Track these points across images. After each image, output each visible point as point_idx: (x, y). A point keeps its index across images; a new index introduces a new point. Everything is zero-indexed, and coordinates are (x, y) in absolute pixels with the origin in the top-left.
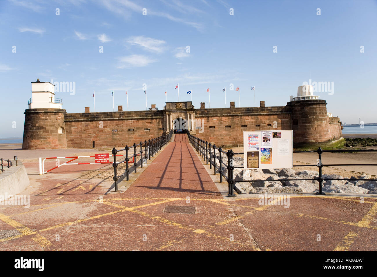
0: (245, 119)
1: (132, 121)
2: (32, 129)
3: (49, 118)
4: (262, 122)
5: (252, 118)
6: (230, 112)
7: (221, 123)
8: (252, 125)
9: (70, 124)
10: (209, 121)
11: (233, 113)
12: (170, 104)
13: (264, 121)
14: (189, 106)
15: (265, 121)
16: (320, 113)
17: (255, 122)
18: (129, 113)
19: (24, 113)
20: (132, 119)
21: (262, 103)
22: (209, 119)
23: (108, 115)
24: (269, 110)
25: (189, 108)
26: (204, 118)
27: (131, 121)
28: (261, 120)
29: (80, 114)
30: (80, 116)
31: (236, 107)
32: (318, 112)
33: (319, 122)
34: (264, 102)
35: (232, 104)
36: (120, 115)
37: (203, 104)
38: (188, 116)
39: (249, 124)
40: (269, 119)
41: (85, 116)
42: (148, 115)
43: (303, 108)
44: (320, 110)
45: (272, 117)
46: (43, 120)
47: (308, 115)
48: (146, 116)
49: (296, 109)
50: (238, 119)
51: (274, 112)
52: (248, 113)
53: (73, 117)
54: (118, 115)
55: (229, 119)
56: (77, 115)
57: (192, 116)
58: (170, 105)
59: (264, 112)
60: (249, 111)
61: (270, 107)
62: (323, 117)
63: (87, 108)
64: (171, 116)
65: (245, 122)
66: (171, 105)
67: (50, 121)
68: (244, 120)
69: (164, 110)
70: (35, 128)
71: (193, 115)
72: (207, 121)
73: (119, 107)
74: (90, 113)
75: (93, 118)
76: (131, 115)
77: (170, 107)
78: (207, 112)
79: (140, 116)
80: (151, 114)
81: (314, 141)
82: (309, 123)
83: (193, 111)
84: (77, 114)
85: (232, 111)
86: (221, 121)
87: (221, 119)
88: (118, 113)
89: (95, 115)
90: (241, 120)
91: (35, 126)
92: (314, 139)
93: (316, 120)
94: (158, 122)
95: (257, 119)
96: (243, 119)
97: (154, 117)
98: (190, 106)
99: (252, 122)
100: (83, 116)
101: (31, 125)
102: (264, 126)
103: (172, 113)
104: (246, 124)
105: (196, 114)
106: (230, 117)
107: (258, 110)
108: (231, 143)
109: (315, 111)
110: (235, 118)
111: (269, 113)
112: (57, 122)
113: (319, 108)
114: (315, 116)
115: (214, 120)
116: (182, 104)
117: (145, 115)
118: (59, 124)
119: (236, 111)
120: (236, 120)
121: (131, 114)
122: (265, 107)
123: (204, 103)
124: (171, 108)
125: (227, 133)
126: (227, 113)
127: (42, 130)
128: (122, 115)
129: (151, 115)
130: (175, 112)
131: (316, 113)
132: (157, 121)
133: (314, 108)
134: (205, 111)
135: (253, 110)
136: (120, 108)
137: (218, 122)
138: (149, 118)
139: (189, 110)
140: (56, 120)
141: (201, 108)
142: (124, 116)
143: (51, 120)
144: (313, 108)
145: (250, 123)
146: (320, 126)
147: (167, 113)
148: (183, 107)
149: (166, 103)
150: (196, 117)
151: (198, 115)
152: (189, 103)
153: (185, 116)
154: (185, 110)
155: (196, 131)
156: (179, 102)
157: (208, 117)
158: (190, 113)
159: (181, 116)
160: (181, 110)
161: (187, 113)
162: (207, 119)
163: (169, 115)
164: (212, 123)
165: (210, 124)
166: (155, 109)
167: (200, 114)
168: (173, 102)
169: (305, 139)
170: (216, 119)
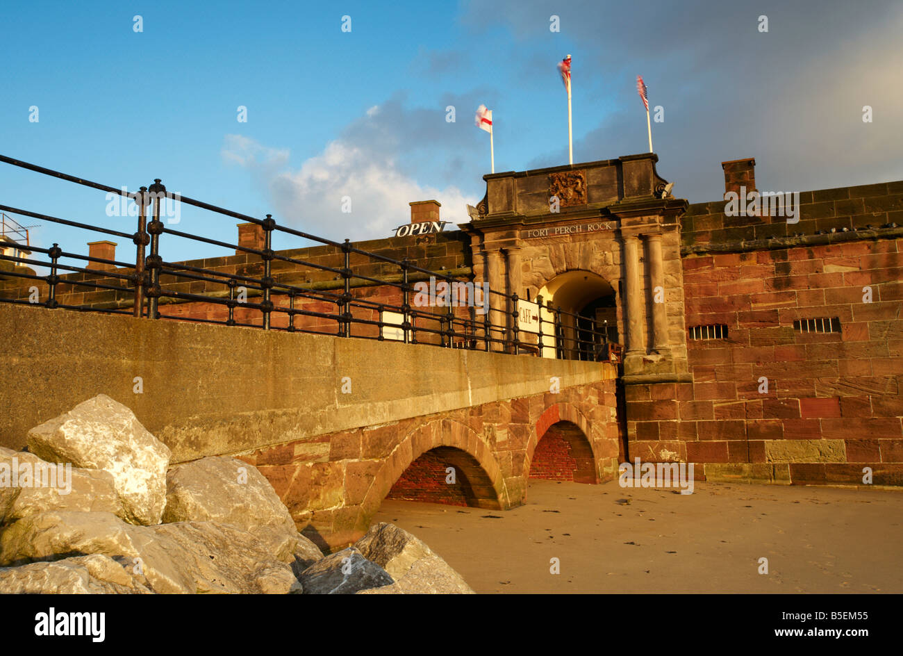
10: (789, 283)
12: (512, 181)
14: (635, 183)
22: (786, 268)
25: (633, 199)
26: (752, 260)
36: (240, 272)
38: (635, 250)
41: (81, 287)
48: (376, 271)
57: (659, 248)
58: (509, 192)
64: (517, 257)
71: (669, 244)
72: (777, 284)
75: (111, 296)
77: (509, 203)
80: (401, 254)
83: (668, 217)
88: (234, 261)
98: (644, 186)
103: (525, 237)
115: (830, 269)
116: (593, 176)
117: (366, 263)
121: (293, 264)
124: (520, 209)
128: (250, 270)
130: (543, 233)
136: (248, 236)
137: (864, 282)
138: (387, 279)
139: (635, 211)
147: (490, 238)
148: (595, 194)
149: (487, 178)
150: (690, 260)
151: (705, 244)
152: (633, 163)
153: (613, 256)
154: (607, 214)
155: (691, 354)
156: (567, 168)
157: (784, 257)
158: (644, 228)
159: (586, 259)
160: (589, 214)
161: (624, 228)
162: (771, 265)
163: (505, 255)
164: (817, 296)
165: (799, 303)
166: (428, 228)
167: (716, 237)
168: (533, 173)
170: (851, 265)
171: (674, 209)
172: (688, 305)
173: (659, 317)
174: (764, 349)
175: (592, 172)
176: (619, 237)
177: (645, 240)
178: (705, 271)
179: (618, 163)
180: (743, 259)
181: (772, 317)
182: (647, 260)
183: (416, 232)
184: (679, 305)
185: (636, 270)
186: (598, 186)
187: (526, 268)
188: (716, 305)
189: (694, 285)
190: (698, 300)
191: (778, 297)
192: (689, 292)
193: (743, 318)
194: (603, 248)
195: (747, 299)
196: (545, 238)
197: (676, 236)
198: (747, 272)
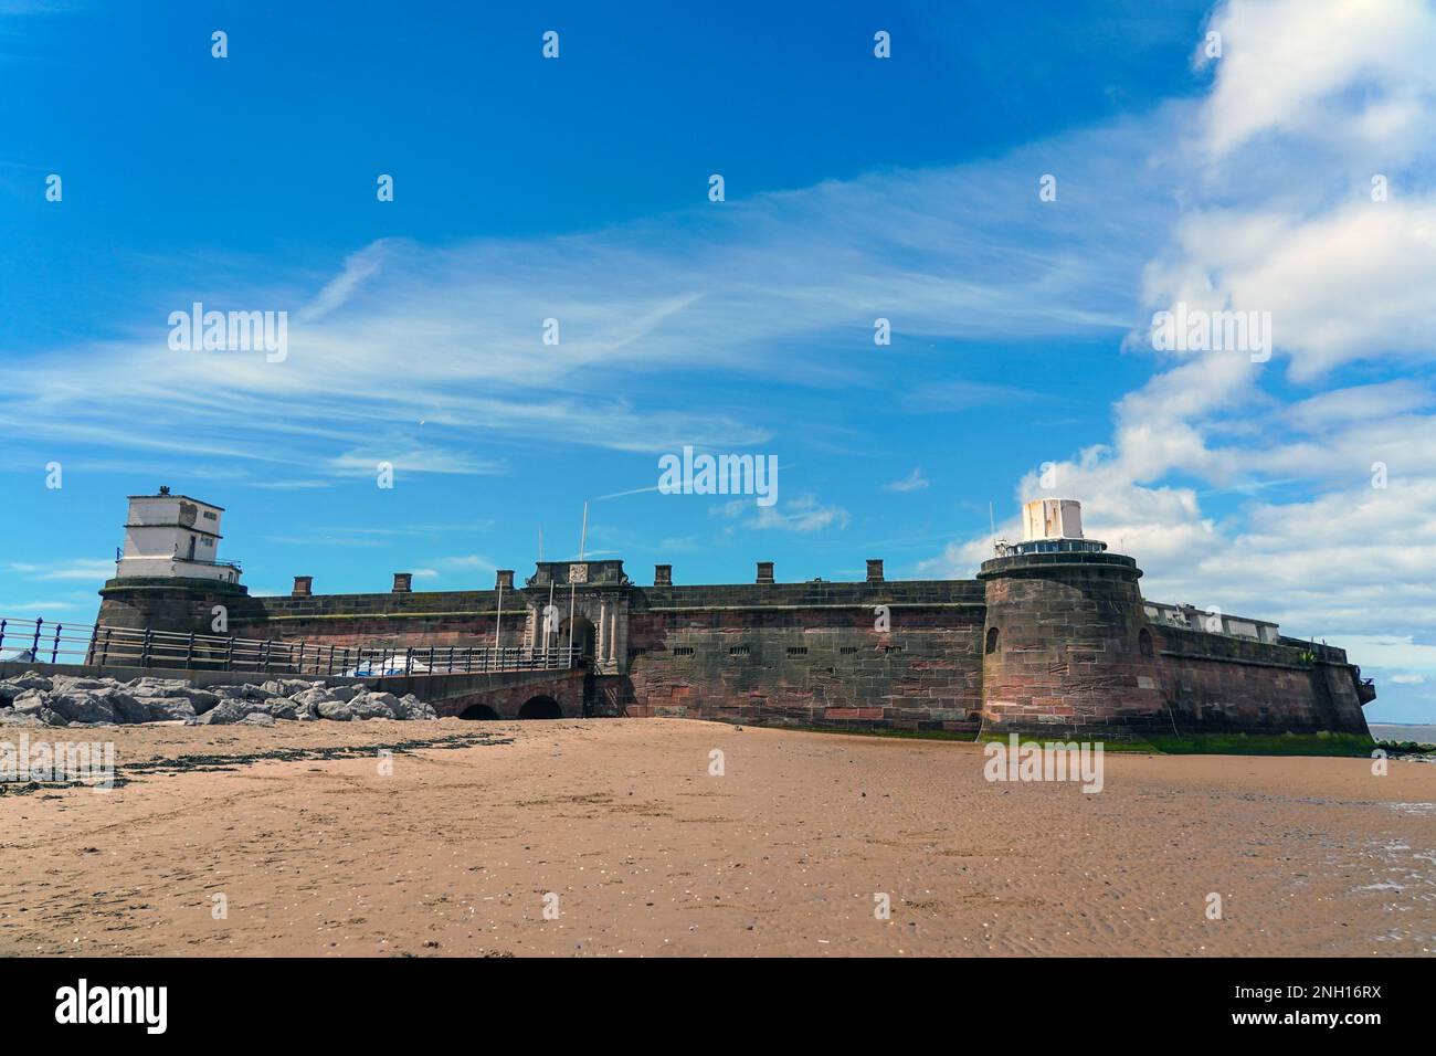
4: (866, 637)
5: (830, 624)
6: (751, 598)
7: (717, 639)
8: (827, 647)
10: (675, 630)
11: (762, 600)
12: (550, 567)
13: (872, 635)
14: (610, 575)
15: (876, 634)
17: (839, 637)
19: (101, 593)
21: (875, 567)
22: (674, 622)
23: (357, 604)
24: (897, 591)
26: (661, 617)
28: (862, 629)
29: (278, 599)
30: (275, 605)
31: (775, 582)
34: (878, 563)
35: (765, 568)
36: (395, 604)
37: (663, 571)
38: (604, 609)
39: (816, 642)
40: (893, 629)
41: (288, 606)
43: (1021, 589)
45: (905, 619)
47: (1038, 614)
48: (475, 609)
49: (995, 590)
51: (916, 600)
52: (814, 602)
54: (390, 606)
55: (745, 623)
56: (265, 604)
57: (616, 609)
58: (548, 573)
59: (876, 598)
60: (817, 597)
61: (898, 583)
63: (304, 582)
65: (802, 637)
66: (552, 572)
68: (800, 629)
69: (528, 590)
71: (621, 607)
72: (670, 631)
74: (308, 598)
77: (549, 579)
78: (674, 598)
81: (1061, 719)
83: (624, 594)
86: (718, 628)
87: (718, 622)
90: (788, 630)
92: (1058, 711)
95: (849, 626)
96: (797, 625)
99: (830, 636)
100: (281, 605)
102: (873, 654)
103: (554, 598)
104: (807, 643)
105: (634, 604)
106: (750, 618)
107: (852, 593)
110: (768, 621)
111: (896, 604)
115: (692, 624)
117: (470, 604)
119: (770, 598)
121: (431, 601)
122: (882, 584)
123: (668, 568)
124: (552, 582)
125: (735, 673)
126: (739, 601)
128: (402, 604)
130: (565, 596)
134: (665, 594)
135: (832, 593)
136: (402, 582)
137: (706, 633)
139: (608, 589)
141: (656, 583)
142: (413, 607)
145: (820, 639)
147: (534, 597)
148: (591, 578)
149: (538, 564)
150: (633, 617)
151: (641, 608)
152: (613, 564)
154: (594, 590)
155: (628, 663)
158: (611, 598)
159: (583, 611)
161: (602, 597)
162: (669, 621)
164: (686, 637)
165: (678, 640)
167: (646, 605)
169: (1026, 711)
170: (702, 622)
171: (628, 591)
172: (629, 638)
173: (615, 644)
174: (659, 662)
178: (639, 621)
180: (657, 616)
181: (665, 646)
182: (612, 614)
183: (499, 589)
184: (624, 638)
185: (606, 619)
186: (593, 574)
189: (634, 628)
191: (670, 637)
192: (630, 631)
193: (653, 646)
194: (593, 606)
195: (656, 637)
196: (563, 599)
197: (625, 604)
198: (658, 623)
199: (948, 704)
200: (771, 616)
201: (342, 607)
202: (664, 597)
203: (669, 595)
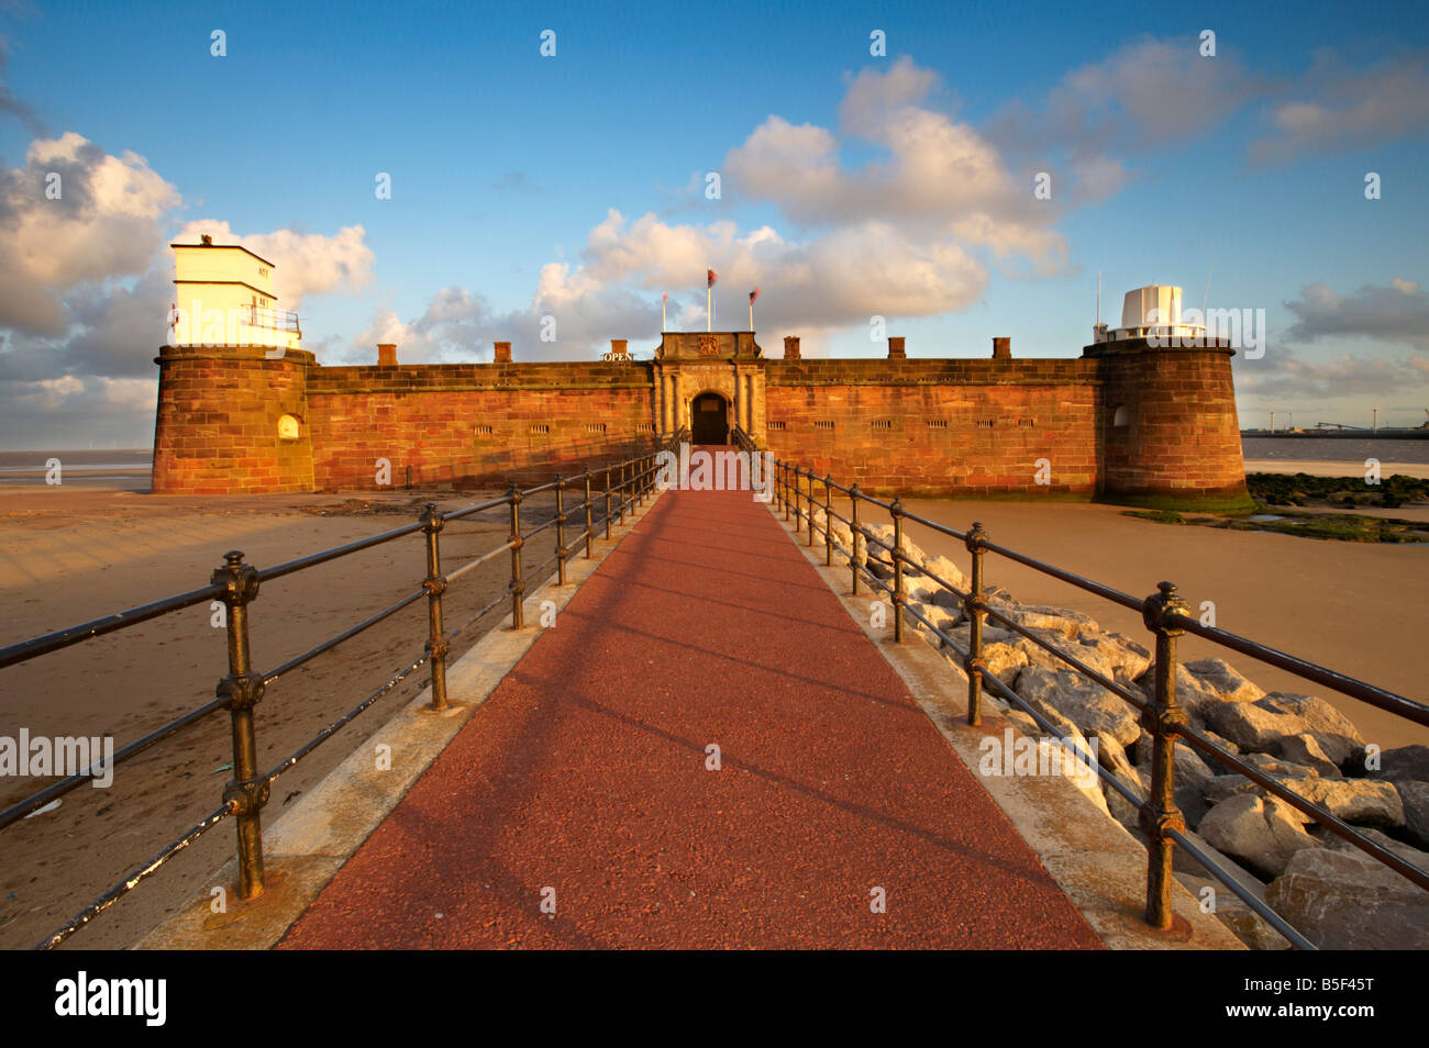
0: (941, 399)
1: (545, 396)
2: (180, 419)
3: (240, 381)
4: (1001, 411)
5: (965, 398)
6: (889, 372)
7: (857, 412)
8: (965, 420)
9: (325, 406)
10: (814, 404)
11: (901, 375)
12: (678, 338)
13: (1006, 408)
14: (745, 347)
15: (1010, 408)
16: (1213, 385)
17: (977, 410)
18: (530, 368)
19: (157, 361)
20: (541, 391)
21: (1001, 345)
22: (812, 396)
23: (458, 374)
24: (1028, 369)
25: (744, 355)
26: (797, 391)
27: (539, 395)
28: (996, 404)
29: (361, 369)
30: (362, 376)
31: (908, 357)
32: (1207, 381)
33: (1211, 417)
34: (1006, 341)
35: (896, 343)
36: (501, 375)
37: (792, 344)
38: (743, 381)
39: (954, 415)
40: (1024, 403)
41: (378, 377)
42: (601, 378)
43: (1153, 368)
44: (1214, 376)
45: (1035, 394)
46: (218, 387)
47: (1173, 392)
48: (593, 381)
49: (1124, 369)
50: (915, 397)
51: (1043, 377)
52: (952, 376)
53: (336, 378)
54: (495, 376)
55: (884, 396)
56: (349, 374)
57: (755, 381)
58: (676, 344)
59: (1007, 375)
60: (953, 371)
61: (1028, 361)
62: (1225, 401)
63: (387, 350)
64: (680, 380)
65: (940, 410)
66: (680, 343)
67: (245, 390)
68: (937, 403)
69: (655, 361)
70: (188, 416)
71: (759, 380)
72: (809, 404)
73: (498, 346)
74: (395, 368)
75: (405, 383)
76: (537, 376)
77: (676, 351)
78: (807, 373)
79: (573, 381)
80: (610, 372)
81: (1192, 483)
82: (1175, 419)
83: (760, 366)
84: (349, 369)
85: (897, 371)
86: (858, 402)
87: (857, 395)
88: (494, 367)
89: (414, 373)
90: (926, 404)
91: (189, 410)
92: (1190, 476)
93: (1201, 411)
94: (633, 402)
95: (984, 400)
96: (935, 399)
97: (620, 384)
98: (748, 350)
99: (966, 411)
100: (369, 376)
101: (177, 405)
102: (1007, 427)
103: (685, 370)
104: (945, 415)
105: (769, 376)
106: (889, 391)
107: (987, 370)
108: (890, 482)
109: (1199, 377)
110: (907, 395)
111: (1028, 380)
112: (277, 395)
113: (1212, 366)
114: (1195, 397)
115: (832, 398)
116: (721, 340)
117: (587, 376)
118: (282, 405)
119: (909, 372)
120: (912, 400)
121: (537, 372)
122: (1010, 361)
123: (797, 340)
124: (682, 354)
125: (878, 444)
126: (877, 376)
127: (217, 425)
128: (509, 374)
129: (610, 379)
130: (694, 368)
131: (1199, 386)
132: (630, 399)
133: (1194, 367)
134: (801, 367)
135: (967, 369)
136: (503, 351)
137: (846, 406)
138: (602, 386)
139: (745, 362)
140: (269, 389)
141: (786, 356)
142: (514, 379)
143: (248, 386)
144: (1189, 368)
145: (958, 413)
146: (1214, 430)
147: (666, 369)
148: (723, 349)
149: (663, 334)
150: (769, 390)
151: (777, 381)
152: (744, 336)
153: (731, 384)
154: (730, 362)
155: (768, 436)
156: (707, 333)
157: (812, 390)
158: (749, 371)
159: (717, 384)
160: (716, 360)
161: (739, 370)
162: (806, 395)
163: (674, 379)
164: (825, 411)
165: (818, 414)
166: (624, 357)
167: (782, 378)
168: (689, 334)
169: (1159, 476)
170: (839, 396)
171: (764, 363)
172: (767, 412)
173: (755, 418)
174: (801, 435)
175: (722, 337)
176: (735, 373)
177: (749, 377)
178: (775, 394)
179: (736, 335)
180: (794, 390)
181: (805, 420)
182: (749, 387)
183: (617, 359)
184: (763, 412)
185: (744, 392)
186: (725, 345)
187: (685, 386)
188: (778, 412)
189: (770, 401)
190: (772, 408)
191: (809, 411)
192: (768, 405)
193: (793, 419)
194: (727, 379)
195: (794, 410)
196: (695, 372)
197: (763, 376)
198: (795, 397)
199: (1074, 469)
200: (911, 390)
201: (441, 378)
202: (800, 371)
203: (805, 369)
